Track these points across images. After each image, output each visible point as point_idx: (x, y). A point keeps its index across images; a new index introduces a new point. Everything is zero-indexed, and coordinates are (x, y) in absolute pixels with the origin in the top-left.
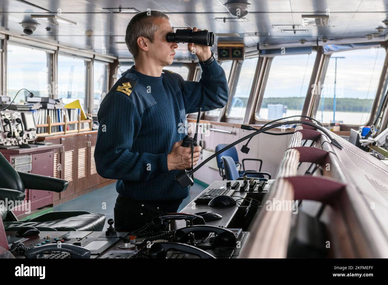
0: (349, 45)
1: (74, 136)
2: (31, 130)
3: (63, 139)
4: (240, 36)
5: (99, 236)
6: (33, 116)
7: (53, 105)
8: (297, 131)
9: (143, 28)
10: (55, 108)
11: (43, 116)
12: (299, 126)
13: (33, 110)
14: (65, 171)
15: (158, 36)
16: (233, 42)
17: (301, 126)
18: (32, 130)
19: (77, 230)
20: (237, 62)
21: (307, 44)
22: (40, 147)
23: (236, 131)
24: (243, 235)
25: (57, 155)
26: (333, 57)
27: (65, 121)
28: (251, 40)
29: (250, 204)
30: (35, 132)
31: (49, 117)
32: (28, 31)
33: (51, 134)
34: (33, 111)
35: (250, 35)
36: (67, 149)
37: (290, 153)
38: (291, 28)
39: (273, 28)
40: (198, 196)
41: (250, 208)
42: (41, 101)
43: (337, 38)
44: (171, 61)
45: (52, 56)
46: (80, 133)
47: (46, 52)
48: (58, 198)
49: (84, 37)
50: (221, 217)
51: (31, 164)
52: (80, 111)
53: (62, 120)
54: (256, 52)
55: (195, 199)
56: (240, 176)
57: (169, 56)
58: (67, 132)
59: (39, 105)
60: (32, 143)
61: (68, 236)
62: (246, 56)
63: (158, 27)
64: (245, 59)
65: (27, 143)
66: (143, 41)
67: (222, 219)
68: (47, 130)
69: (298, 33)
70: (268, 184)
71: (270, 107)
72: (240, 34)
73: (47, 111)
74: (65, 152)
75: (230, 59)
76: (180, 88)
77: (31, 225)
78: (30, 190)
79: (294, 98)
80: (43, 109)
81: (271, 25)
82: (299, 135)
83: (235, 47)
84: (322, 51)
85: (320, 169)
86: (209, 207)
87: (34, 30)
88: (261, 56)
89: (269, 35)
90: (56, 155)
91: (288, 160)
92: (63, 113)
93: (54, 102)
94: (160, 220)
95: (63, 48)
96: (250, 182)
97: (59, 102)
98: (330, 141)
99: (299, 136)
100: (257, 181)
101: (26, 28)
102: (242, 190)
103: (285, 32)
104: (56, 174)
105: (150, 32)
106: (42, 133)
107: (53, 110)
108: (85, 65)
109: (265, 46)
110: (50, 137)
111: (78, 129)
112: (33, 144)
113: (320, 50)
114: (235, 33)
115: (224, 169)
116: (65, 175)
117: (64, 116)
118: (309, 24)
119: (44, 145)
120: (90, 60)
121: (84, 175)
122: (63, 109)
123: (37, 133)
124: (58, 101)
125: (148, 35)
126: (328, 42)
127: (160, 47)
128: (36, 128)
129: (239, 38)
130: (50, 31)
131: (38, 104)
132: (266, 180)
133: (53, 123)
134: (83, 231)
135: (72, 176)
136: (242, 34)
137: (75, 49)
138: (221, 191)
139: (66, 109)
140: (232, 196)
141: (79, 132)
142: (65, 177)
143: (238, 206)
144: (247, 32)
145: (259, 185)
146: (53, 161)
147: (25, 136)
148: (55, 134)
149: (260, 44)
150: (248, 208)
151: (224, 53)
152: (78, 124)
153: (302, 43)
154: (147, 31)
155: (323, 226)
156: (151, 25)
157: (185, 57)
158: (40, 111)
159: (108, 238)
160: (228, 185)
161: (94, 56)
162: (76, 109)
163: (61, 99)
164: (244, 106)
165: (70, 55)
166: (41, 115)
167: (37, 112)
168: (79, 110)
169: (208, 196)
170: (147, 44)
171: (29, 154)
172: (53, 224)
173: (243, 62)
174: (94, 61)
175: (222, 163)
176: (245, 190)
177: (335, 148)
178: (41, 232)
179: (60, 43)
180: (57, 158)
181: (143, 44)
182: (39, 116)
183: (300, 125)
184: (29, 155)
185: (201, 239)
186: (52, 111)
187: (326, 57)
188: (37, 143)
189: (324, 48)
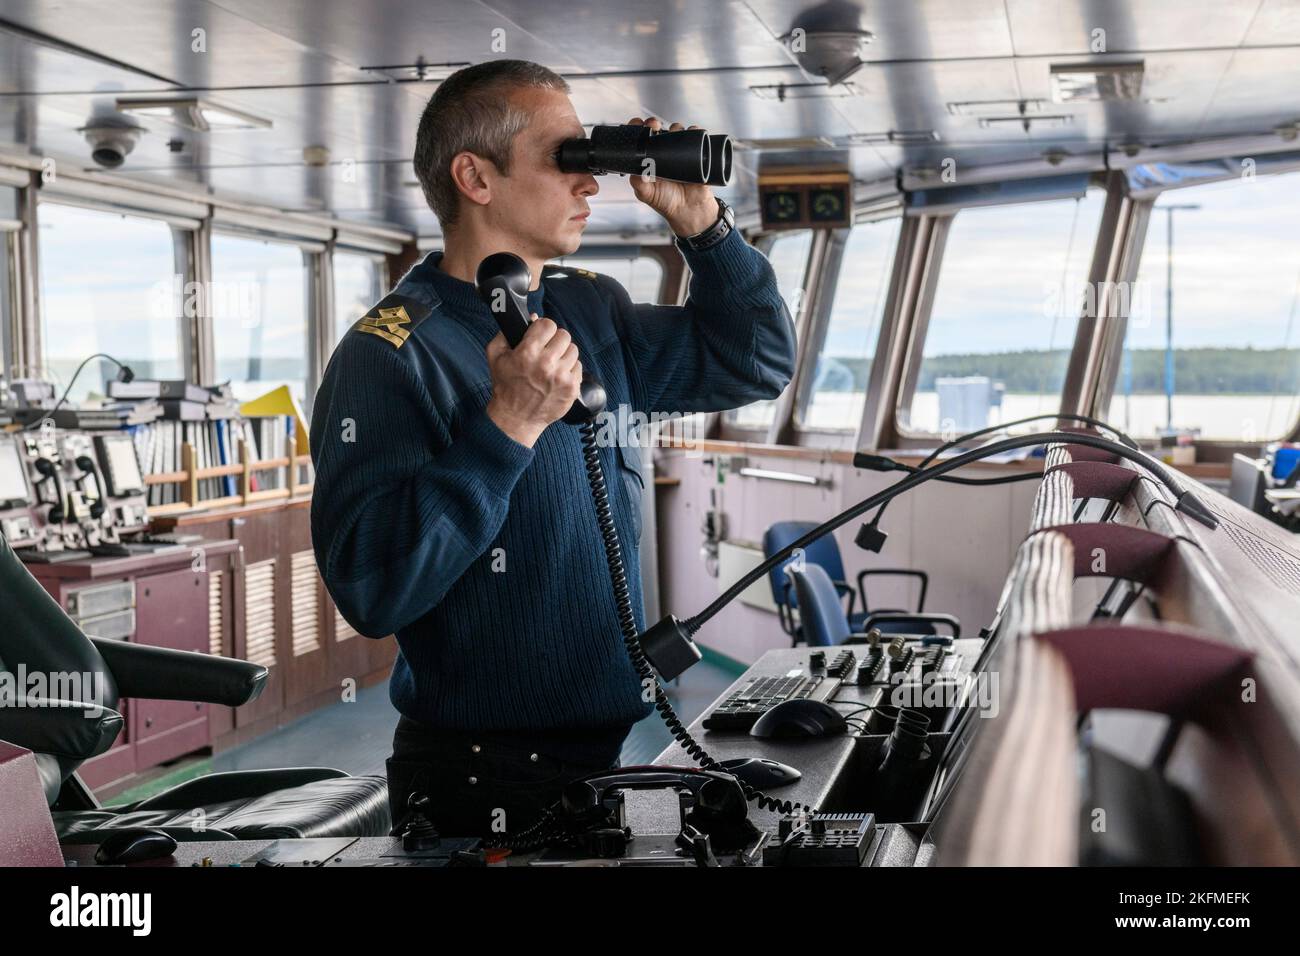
0: (1219, 162)
1: (273, 513)
2: (127, 494)
3: (238, 522)
4: (838, 145)
5: (382, 853)
6: (134, 446)
7: (201, 408)
8: (1053, 469)
9: (471, 123)
10: (207, 415)
11: (167, 445)
12: (1058, 450)
13: (133, 428)
14: (249, 631)
15: (527, 152)
16: (813, 168)
17: (1063, 450)
18: (132, 493)
19: (303, 835)
20: (829, 235)
21: (1068, 165)
22: (161, 552)
23: (832, 476)
24: (877, 836)
25: (220, 576)
26: (1161, 208)
27: (241, 459)
28: (874, 157)
29: (897, 728)
30: (143, 500)
31: (189, 448)
32: (108, 156)
33: (198, 506)
34: (132, 431)
35: (870, 140)
36: (254, 557)
37: (1042, 546)
38: (1013, 110)
39: (952, 113)
40: (714, 706)
41: (896, 742)
42: (161, 392)
43: (1174, 140)
44: (574, 240)
45: (191, 242)
46: (295, 500)
47: (171, 226)
48: (229, 726)
49: (299, 168)
50: (797, 773)
51: (132, 612)
52: (293, 424)
53: (231, 456)
54: (895, 197)
55: (705, 715)
56: (853, 632)
57: (565, 223)
58: (250, 497)
59: (153, 408)
60: (133, 539)
61: (274, 854)
62: (857, 216)
63: (526, 120)
64: (857, 223)
65: (115, 539)
66: (474, 169)
67: (802, 783)
68: (182, 492)
69: (1037, 127)
70: (955, 657)
71: (943, 386)
72: (836, 139)
73: (179, 427)
74: (248, 567)
75: (805, 227)
76: (614, 333)
77: (146, 821)
78: (131, 701)
79: (1028, 354)
80: (166, 422)
81: (944, 105)
82: (1063, 482)
83: (818, 185)
84: (1124, 188)
85: (1147, 599)
86: (755, 742)
87: (129, 150)
88: (912, 212)
89: (937, 136)
90: (217, 579)
91: (1038, 572)
92: (235, 432)
93: (205, 396)
94: (588, 792)
95: (228, 209)
96: (892, 650)
97: (220, 394)
98: (1174, 500)
99: (1064, 486)
100: (917, 647)
101: (100, 144)
102: (866, 680)
103: (993, 124)
104: (221, 645)
105: (496, 135)
106: (168, 503)
107: (202, 423)
108: (305, 265)
109: (922, 177)
110: (195, 516)
111: (289, 485)
112: (136, 542)
113: (1115, 184)
114: (818, 138)
115: (795, 607)
116: (249, 645)
117: (241, 444)
118: (1075, 95)
119: (174, 543)
120: (320, 248)
121: (314, 642)
122: (234, 419)
123: (150, 503)
124: (215, 391)
125: (491, 146)
126: (1145, 154)
127: (532, 190)
128: (144, 489)
129: (834, 153)
130: (183, 153)
131: (148, 405)
132: (946, 643)
133: (203, 468)
134: (323, 836)
135: (274, 648)
136: (842, 138)
137: (269, 211)
138: (791, 685)
139: (247, 418)
140: (830, 701)
141: (290, 496)
142: (250, 652)
143: (855, 734)
144: (861, 130)
145: (923, 659)
146: (208, 597)
147: (108, 517)
148: (212, 507)
149: (906, 170)
150: (888, 742)
151: (783, 208)
152: (288, 468)
153: (1054, 161)
154: (486, 133)
155: (1180, 797)
156: (501, 110)
157: (648, 226)
158: (155, 428)
159: (412, 860)
160: (817, 663)
161: (335, 232)
162: (277, 418)
163: (227, 384)
164: (857, 388)
165: (251, 233)
166: (160, 442)
167: (146, 432)
168: (288, 420)
169: (749, 704)
170: (486, 180)
171: (124, 576)
172: (220, 817)
173: (846, 237)
174: (336, 250)
175: (788, 586)
176: (877, 679)
177: (1191, 524)
178: (180, 845)
179: (216, 192)
180: (220, 589)
181: (473, 180)
182: (155, 445)
183: (1061, 448)
184: (126, 580)
185: (733, 854)
186: (199, 428)
187: (1136, 207)
188: (152, 538)
189: (1131, 175)
